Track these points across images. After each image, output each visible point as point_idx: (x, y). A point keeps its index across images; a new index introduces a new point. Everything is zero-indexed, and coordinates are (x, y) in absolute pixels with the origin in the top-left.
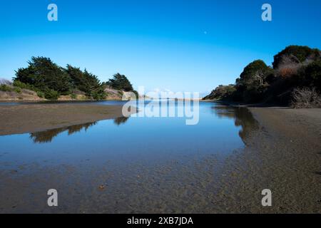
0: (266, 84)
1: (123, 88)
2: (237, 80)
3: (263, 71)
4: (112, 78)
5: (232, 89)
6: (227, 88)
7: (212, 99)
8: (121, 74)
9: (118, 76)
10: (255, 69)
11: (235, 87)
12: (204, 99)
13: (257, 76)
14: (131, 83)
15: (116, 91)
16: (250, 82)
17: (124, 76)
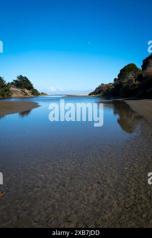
0: (137, 82)
1: (25, 87)
2: (115, 79)
3: (135, 72)
4: (16, 79)
5: (111, 86)
6: (107, 86)
7: (96, 94)
8: (23, 76)
9: (21, 77)
10: (129, 71)
11: (113, 85)
12: (90, 95)
13: (131, 76)
14: (32, 83)
15: (19, 90)
16: (126, 81)
17: (25, 78)
